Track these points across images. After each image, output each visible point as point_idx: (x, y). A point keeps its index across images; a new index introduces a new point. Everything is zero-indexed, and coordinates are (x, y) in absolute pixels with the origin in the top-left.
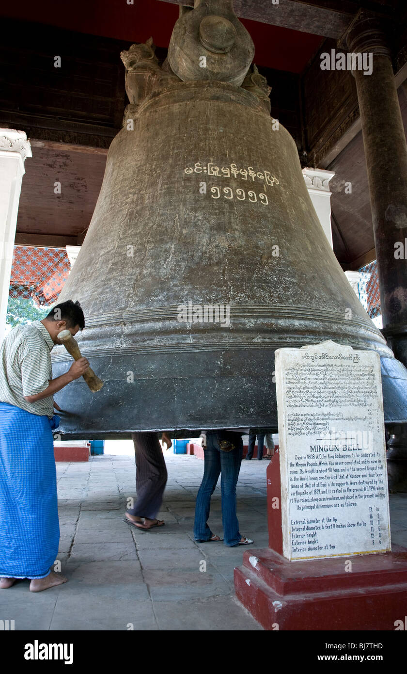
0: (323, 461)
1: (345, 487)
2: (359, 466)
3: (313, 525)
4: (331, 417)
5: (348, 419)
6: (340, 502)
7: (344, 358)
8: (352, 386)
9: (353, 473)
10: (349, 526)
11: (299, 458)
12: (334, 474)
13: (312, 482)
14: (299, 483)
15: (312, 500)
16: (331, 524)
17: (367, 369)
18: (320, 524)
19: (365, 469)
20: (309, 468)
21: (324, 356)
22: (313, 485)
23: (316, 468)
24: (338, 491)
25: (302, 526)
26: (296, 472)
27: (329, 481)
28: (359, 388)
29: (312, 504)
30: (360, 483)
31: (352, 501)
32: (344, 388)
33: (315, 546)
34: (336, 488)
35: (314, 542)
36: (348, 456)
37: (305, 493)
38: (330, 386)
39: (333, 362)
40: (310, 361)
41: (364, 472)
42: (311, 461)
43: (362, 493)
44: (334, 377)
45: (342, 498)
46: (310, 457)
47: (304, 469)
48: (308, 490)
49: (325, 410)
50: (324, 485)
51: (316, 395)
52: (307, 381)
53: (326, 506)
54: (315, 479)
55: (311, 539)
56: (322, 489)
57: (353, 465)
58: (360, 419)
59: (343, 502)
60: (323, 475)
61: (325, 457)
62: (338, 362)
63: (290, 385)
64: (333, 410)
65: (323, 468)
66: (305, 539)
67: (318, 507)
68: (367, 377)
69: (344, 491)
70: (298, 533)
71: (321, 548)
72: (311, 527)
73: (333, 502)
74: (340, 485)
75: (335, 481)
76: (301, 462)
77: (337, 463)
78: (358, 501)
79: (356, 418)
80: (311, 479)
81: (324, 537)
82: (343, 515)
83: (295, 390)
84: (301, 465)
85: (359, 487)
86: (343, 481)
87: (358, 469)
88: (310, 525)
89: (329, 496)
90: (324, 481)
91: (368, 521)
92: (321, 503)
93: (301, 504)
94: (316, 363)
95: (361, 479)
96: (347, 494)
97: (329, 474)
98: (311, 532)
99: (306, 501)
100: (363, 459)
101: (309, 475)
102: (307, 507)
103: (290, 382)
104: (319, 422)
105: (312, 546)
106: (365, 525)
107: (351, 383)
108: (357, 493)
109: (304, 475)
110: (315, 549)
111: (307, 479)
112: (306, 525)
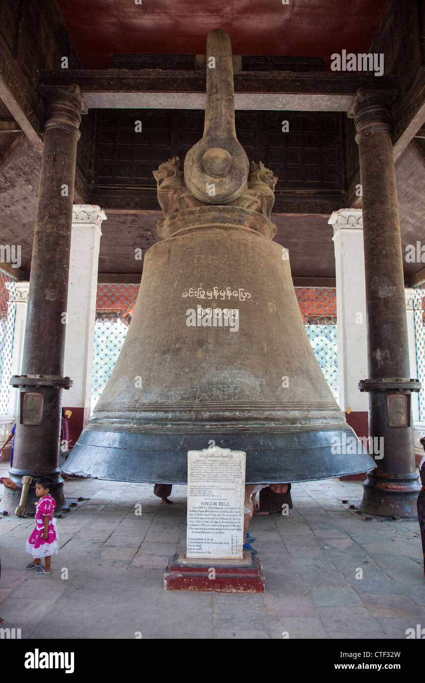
0: (208, 510)
1: (219, 524)
2: (227, 514)
3: (200, 541)
4: (214, 488)
5: (223, 489)
6: (215, 531)
7: (224, 457)
8: (227, 472)
9: (224, 517)
10: (219, 543)
11: (194, 508)
12: (213, 517)
13: (201, 520)
14: (194, 520)
15: (200, 529)
16: (210, 541)
17: (237, 462)
18: (203, 541)
19: (231, 515)
20: (200, 513)
21: (212, 456)
22: (201, 522)
23: (203, 513)
24: (215, 525)
25: (194, 541)
26: (192, 515)
27: (210, 520)
28: (231, 473)
29: (200, 531)
30: (227, 522)
31: (222, 531)
32: (222, 473)
33: (200, 551)
34: (213, 524)
35: (200, 549)
36: (221, 508)
37: (197, 525)
38: (215, 472)
39: (217, 459)
40: (204, 459)
41: (230, 517)
42: (201, 510)
43: (228, 528)
44: (217, 467)
45: (217, 529)
46: (200, 507)
47: (197, 513)
48: (198, 524)
49: (211, 484)
50: (207, 522)
51: (206, 476)
52: (202, 469)
53: (207, 533)
54: (203, 518)
55: (198, 548)
56: (206, 524)
57: (224, 513)
58: (231, 489)
59: (217, 531)
60: (207, 517)
61: (209, 508)
62: (220, 459)
63: (192, 471)
64: (215, 484)
65: (207, 513)
66: (195, 547)
67: (203, 532)
68: (237, 467)
69: (218, 526)
70: (192, 544)
71: (203, 553)
72: (199, 542)
73: (212, 531)
74: (216, 522)
75: (213, 520)
76: (195, 510)
77: (215, 512)
78: (225, 531)
79: (228, 489)
80: (200, 518)
81: (205, 547)
82: (216, 537)
83: (194, 474)
84: (195, 511)
85: (227, 524)
86: (217, 521)
87: (227, 515)
88: (198, 541)
89: (210, 527)
90: (207, 520)
91: (230, 542)
92: (205, 531)
93: (194, 531)
94: (207, 460)
95: (228, 521)
96: (219, 527)
97: (210, 517)
98: (199, 544)
99: (197, 529)
100: (231, 510)
101: (199, 516)
102: (197, 532)
103: (192, 469)
104: (206, 490)
105: (199, 551)
106: (228, 543)
107: (226, 470)
108: (225, 528)
109: (197, 516)
110: (200, 553)
111: (198, 518)
112: (196, 541)
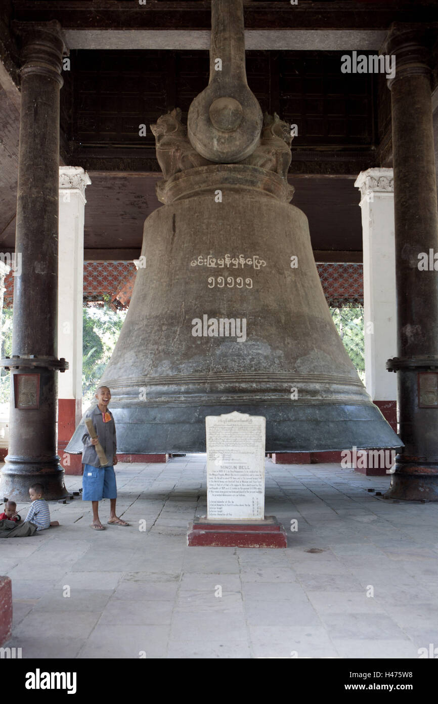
0: (228, 473)
1: (239, 487)
2: (247, 477)
3: (221, 504)
4: (233, 452)
5: (243, 453)
6: (236, 494)
7: (243, 421)
8: (247, 436)
9: (244, 480)
10: (240, 505)
11: (215, 472)
12: (233, 480)
13: (221, 483)
14: (214, 483)
15: (221, 492)
16: (230, 504)
17: (257, 427)
18: (224, 504)
19: (251, 479)
20: (220, 477)
21: (231, 420)
22: (222, 485)
23: (223, 476)
24: (235, 488)
25: (215, 504)
26: (212, 478)
27: (230, 484)
28: (251, 437)
29: (220, 494)
30: (248, 485)
31: (243, 494)
32: (241, 437)
33: (221, 513)
34: (234, 487)
35: (221, 512)
36: (241, 472)
37: (217, 488)
38: (235, 436)
39: (236, 423)
40: (223, 423)
41: (250, 480)
42: (220, 473)
43: (248, 490)
44: (236, 431)
45: (237, 492)
46: (220, 471)
47: (217, 477)
48: (219, 487)
49: (230, 448)
50: (227, 485)
51: (225, 440)
52: (221, 433)
53: (228, 495)
54: (223, 482)
55: (219, 510)
56: (226, 487)
57: (244, 477)
58: (250, 453)
59: (238, 494)
60: (227, 480)
61: (229, 472)
62: (239, 423)
63: (211, 436)
64: (234, 448)
65: (227, 477)
66: (216, 510)
67: (223, 495)
68: (257, 431)
69: (239, 489)
70: (213, 507)
71: (224, 515)
72: (220, 504)
73: (233, 494)
74: (236, 485)
75: (234, 484)
76: (215, 473)
77: (235, 475)
78: (246, 494)
79: (248, 453)
80: (221, 482)
81: (225, 509)
82: (237, 500)
83: (213, 438)
84: (215, 475)
85: (248, 487)
86: (238, 484)
87: (247, 479)
88: (219, 504)
89: (230, 490)
90: (228, 483)
91: (251, 504)
92: (226, 494)
93: (215, 493)
94: (226, 424)
95: (249, 483)
96: (240, 490)
97: (230, 480)
98: (220, 507)
99: (217, 492)
100: (251, 474)
101: (219, 480)
102: (218, 495)
103: (211, 434)
104: (226, 454)
105: (219, 513)
106: (249, 505)
107: (246, 434)
108: (245, 490)
109: (217, 480)
110: (221, 515)
111: (218, 482)
112: (217, 503)
